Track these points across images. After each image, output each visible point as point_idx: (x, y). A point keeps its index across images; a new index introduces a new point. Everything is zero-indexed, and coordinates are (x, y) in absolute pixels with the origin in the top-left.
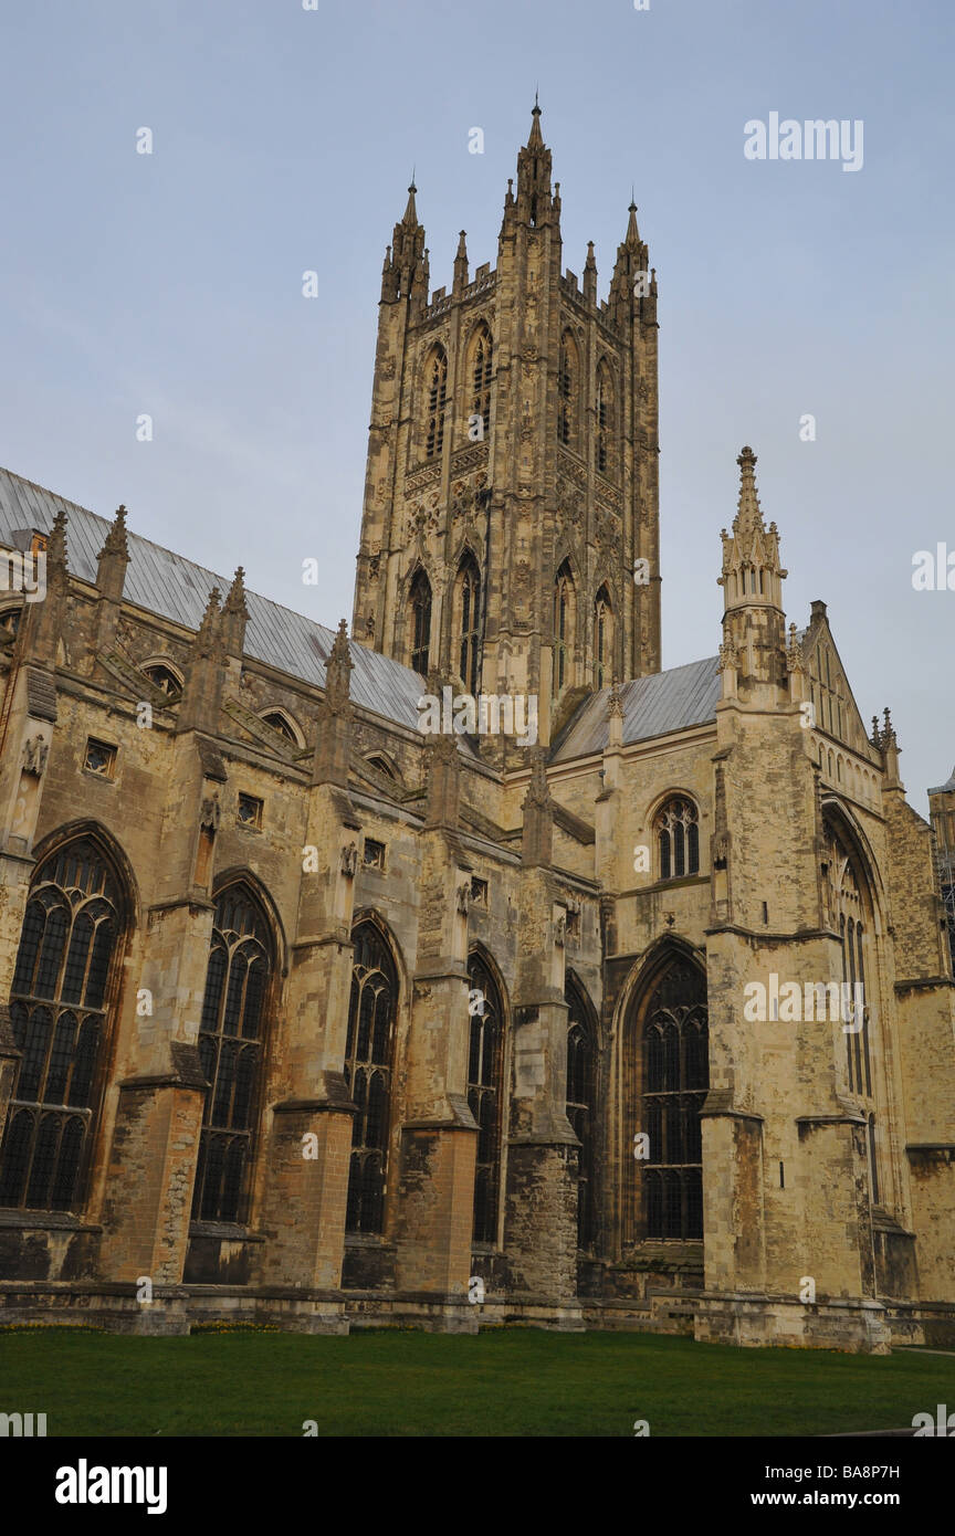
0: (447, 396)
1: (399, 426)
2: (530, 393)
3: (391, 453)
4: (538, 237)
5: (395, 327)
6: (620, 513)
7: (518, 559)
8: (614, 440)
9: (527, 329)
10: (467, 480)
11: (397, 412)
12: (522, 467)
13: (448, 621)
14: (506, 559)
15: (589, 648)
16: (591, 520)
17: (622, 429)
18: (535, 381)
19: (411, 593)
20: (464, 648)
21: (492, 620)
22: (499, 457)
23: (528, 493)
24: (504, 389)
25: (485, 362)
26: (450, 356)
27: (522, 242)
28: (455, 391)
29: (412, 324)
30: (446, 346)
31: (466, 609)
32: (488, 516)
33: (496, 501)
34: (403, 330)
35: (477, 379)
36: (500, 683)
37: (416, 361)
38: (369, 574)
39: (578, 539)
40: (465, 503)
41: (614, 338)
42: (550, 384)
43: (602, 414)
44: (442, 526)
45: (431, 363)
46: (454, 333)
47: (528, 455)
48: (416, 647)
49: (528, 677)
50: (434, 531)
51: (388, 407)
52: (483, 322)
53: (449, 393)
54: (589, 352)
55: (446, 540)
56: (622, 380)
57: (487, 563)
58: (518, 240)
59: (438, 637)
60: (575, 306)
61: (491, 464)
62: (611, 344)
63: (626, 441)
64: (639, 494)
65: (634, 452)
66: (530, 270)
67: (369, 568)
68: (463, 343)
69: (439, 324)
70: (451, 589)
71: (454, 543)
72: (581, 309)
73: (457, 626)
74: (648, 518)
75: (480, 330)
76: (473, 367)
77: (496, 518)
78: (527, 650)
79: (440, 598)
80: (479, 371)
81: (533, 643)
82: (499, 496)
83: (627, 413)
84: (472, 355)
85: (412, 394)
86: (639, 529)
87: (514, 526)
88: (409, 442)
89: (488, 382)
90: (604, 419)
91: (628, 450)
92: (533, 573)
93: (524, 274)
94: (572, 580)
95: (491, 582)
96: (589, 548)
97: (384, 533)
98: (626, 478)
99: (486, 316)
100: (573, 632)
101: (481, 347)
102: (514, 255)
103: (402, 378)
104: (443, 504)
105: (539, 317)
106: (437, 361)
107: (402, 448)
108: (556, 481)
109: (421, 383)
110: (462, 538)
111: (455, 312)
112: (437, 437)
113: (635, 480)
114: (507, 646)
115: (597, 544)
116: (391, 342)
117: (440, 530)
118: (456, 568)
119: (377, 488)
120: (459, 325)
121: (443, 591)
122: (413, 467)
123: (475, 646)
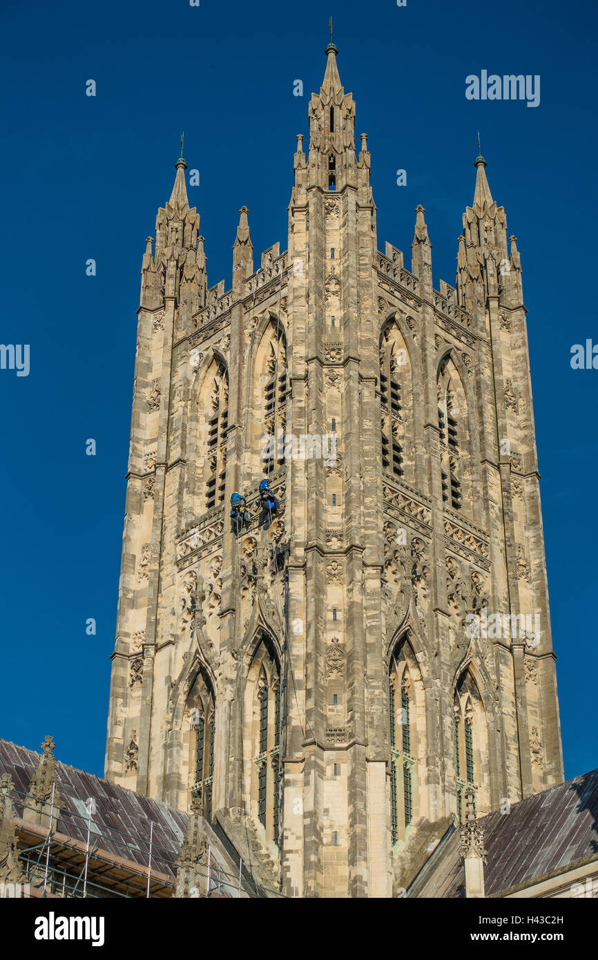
0: (230, 424)
1: (166, 471)
2: (337, 407)
3: (156, 508)
4: (339, 203)
5: (159, 341)
6: (486, 564)
7: (328, 638)
8: (472, 465)
9: (329, 322)
10: (258, 533)
11: (164, 452)
12: (329, 508)
13: (238, 736)
14: (310, 639)
15: (449, 763)
16: (442, 578)
17: (483, 450)
18: (343, 391)
19: (189, 702)
20: (262, 776)
21: (295, 729)
22: (298, 497)
23: (339, 544)
24: (302, 404)
25: (279, 374)
26: (232, 370)
27: (318, 211)
28: (239, 415)
29: (180, 335)
30: (228, 357)
31: (264, 719)
32: (286, 580)
33: (296, 558)
34: (170, 343)
35: (269, 397)
36: (308, 821)
37: (187, 382)
38: (129, 680)
39: (424, 604)
40: (256, 566)
41: (461, 328)
42: (366, 393)
43: (451, 432)
44: (225, 604)
45: (208, 383)
46: (235, 340)
47: (339, 491)
48: (198, 779)
49: (350, 809)
50: (217, 610)
51: (153, 447)
52: (274, 320)
53: (231, 420)
54: (424, 350)
55: (232, 621)
56: (478, 383)
57: (286, 647)
58: (311, 209)
59: (223, 762)
60: (400, 289)
62: (458, 338)
63: (489, 466)
64: (513, 537)
65: (502, 481)
66: (329, 246)
67: (130, 671)
68: (248, 349)
69: (217, 331)
70: (240, 692)
71: (242, 624)
72: (409, 293)
73: (250, 744)
74: (529, 571)
75: (271, 332)
76: (262, 381)
77: (298, 583)
78: (345, 769)
79: (226, 704)
80: (270, 387)
81: (355, 758)
82: (300, 552)
83: (489, 428)
84: (261, 365)
85: (184, 426)
86: (516, 586)
87: (319, 590)
88: (180, 493)
89: (283, 399)
90: (456, 438)
91: (494, 479)
92: (351, 657)
93: (321, 251)
94: (417, 664)
95: (292, 673)
96: (440, 616)
97: (148, 619)
98: (493, 516)
99: (276, 310)
100: (423, 740)
101: (272, 353)
102: (307, 229)
103: (170, 406)
104: (226, 571)
105: (345, 304)
106: (218, 379)
107: (170, 500)
108: (381, 524)
109: (194, 410)
110: (253, 617)
111: (235, 312)
112: (219, 482)
113: (506, 518)
114: (316, 765)
115: (451, 610)
116: (154, 361)
117: (225, 607)
118: (247, 660)
119: (139, 557)
120: (242, 328)
121: (229, 695)
122: (187, 525)
123: (276, 768)
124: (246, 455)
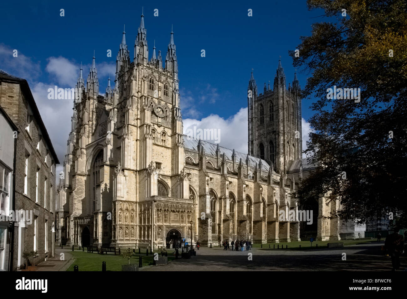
1: (255, 118)
2: (282, 115)
3: (253, 123)
4: (282, 86)
9: (281, 103)
10: (270, 129)
11: (254, 116)
12: (281, 127)
13: (268, 151)
14: (280, 143)
19: (260, 147)
20: (271, 156)
21: (277, 152)
22: (277, 126)
23: (283, 132)
24: (277, 114)
25: (272, 108)
26: (264, 107)
27: (279, 87)
28: (266, 113)
30: (263, 104)
31: (271, 150)
32: (275, 135)
33: (276, 133)
35: (270, 111)
36: (280, 162)
39: (289, 137)
40: (270, 133)
44: (265, 136)
45: (260, 107)
46: (265, 102)
47: (282, 125)
48: (261, 155)
51: (252, 115)
54: (290, 104)
55: (267, 139)
57: (275, 143)
59: (266, 154)
60: (288, 96)
61: (275, 126)
62: (293, 101)
63: (296, 118)
66: (281, 92)
68: (267, 104)
69: (262, 100)
70: (268, 147)
71: (268, 139)
73: (269, 152)
75: (270, 102)
76: (269, 108)
77: (277, 136)
78: (284, 157)
80: (270, 109)
85: (257, 113)
87: (281, 137)
88: (257, 121)
94: (289, 144)
95: (276, 146)
96: (291, 138)
97: (254, 137)
98: (296, 125)
99: (272, 100)
101: (270, 105)
102: (277, 89)
103: (254, 110)
104: (265, 132)
110: (270, 138)
111: (265, 99)
112: (262, 120)
116: (251, 103)
118: (269, 143)
121: (266, 147)
124: (267, 118)
